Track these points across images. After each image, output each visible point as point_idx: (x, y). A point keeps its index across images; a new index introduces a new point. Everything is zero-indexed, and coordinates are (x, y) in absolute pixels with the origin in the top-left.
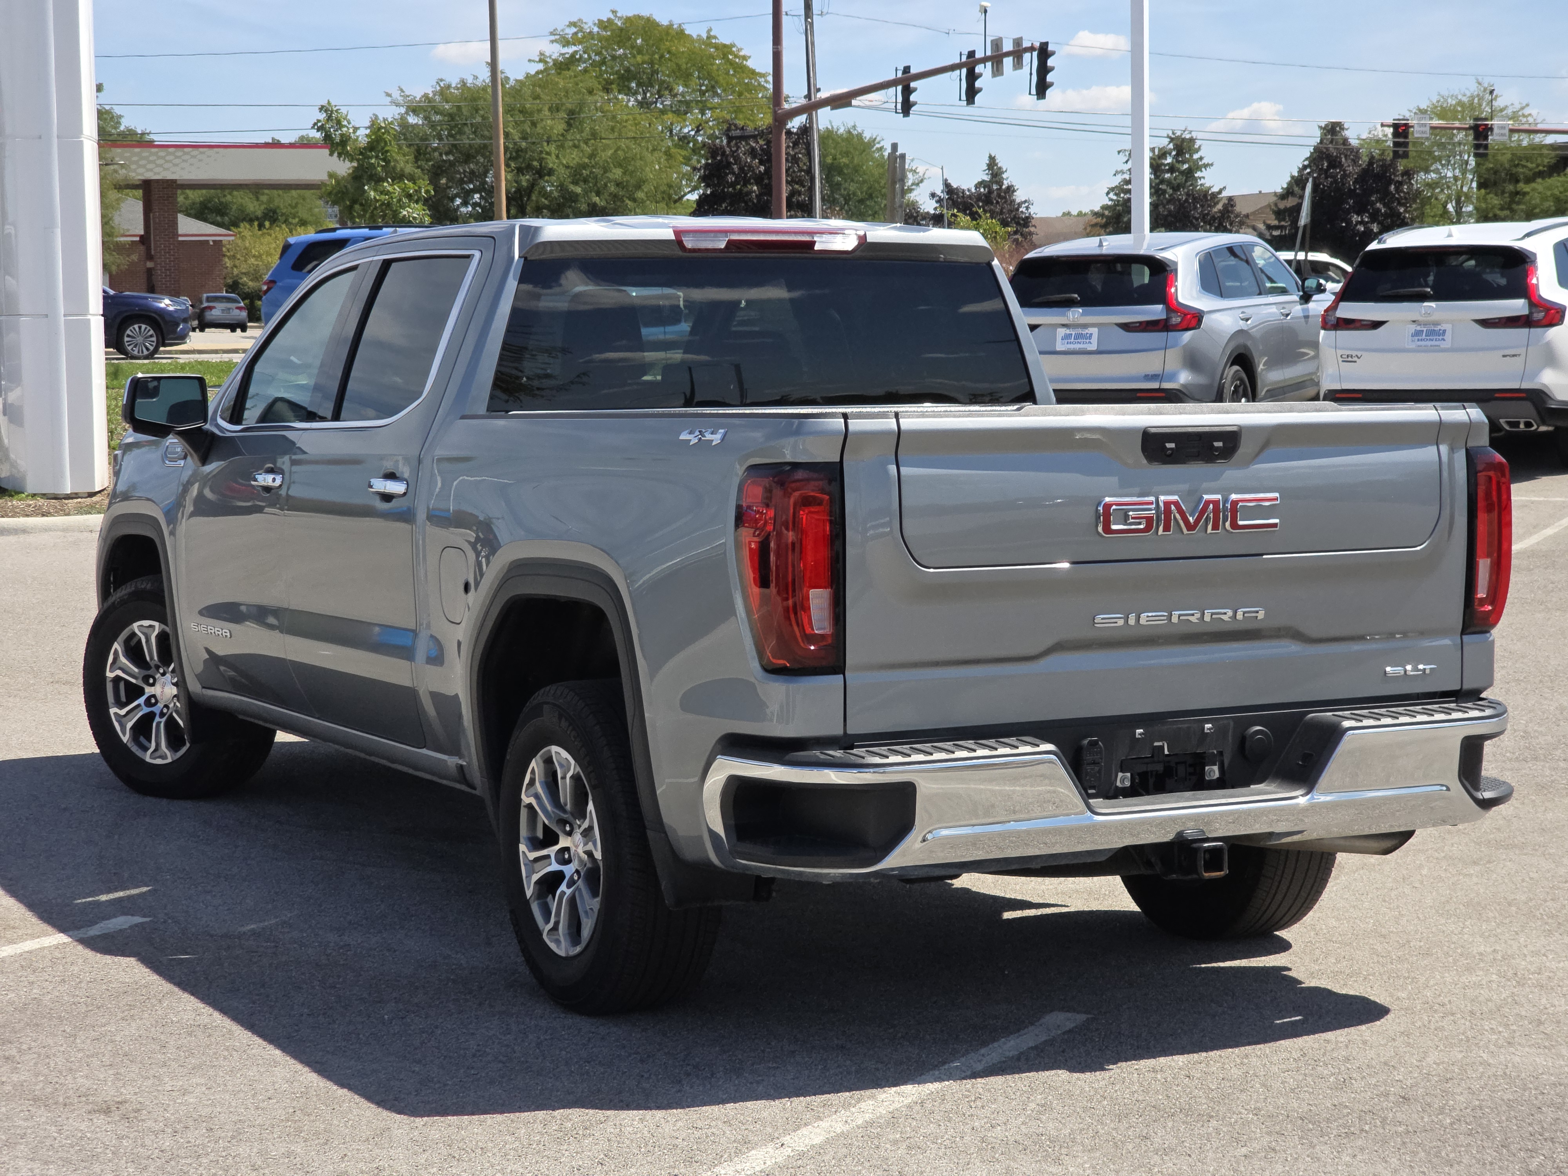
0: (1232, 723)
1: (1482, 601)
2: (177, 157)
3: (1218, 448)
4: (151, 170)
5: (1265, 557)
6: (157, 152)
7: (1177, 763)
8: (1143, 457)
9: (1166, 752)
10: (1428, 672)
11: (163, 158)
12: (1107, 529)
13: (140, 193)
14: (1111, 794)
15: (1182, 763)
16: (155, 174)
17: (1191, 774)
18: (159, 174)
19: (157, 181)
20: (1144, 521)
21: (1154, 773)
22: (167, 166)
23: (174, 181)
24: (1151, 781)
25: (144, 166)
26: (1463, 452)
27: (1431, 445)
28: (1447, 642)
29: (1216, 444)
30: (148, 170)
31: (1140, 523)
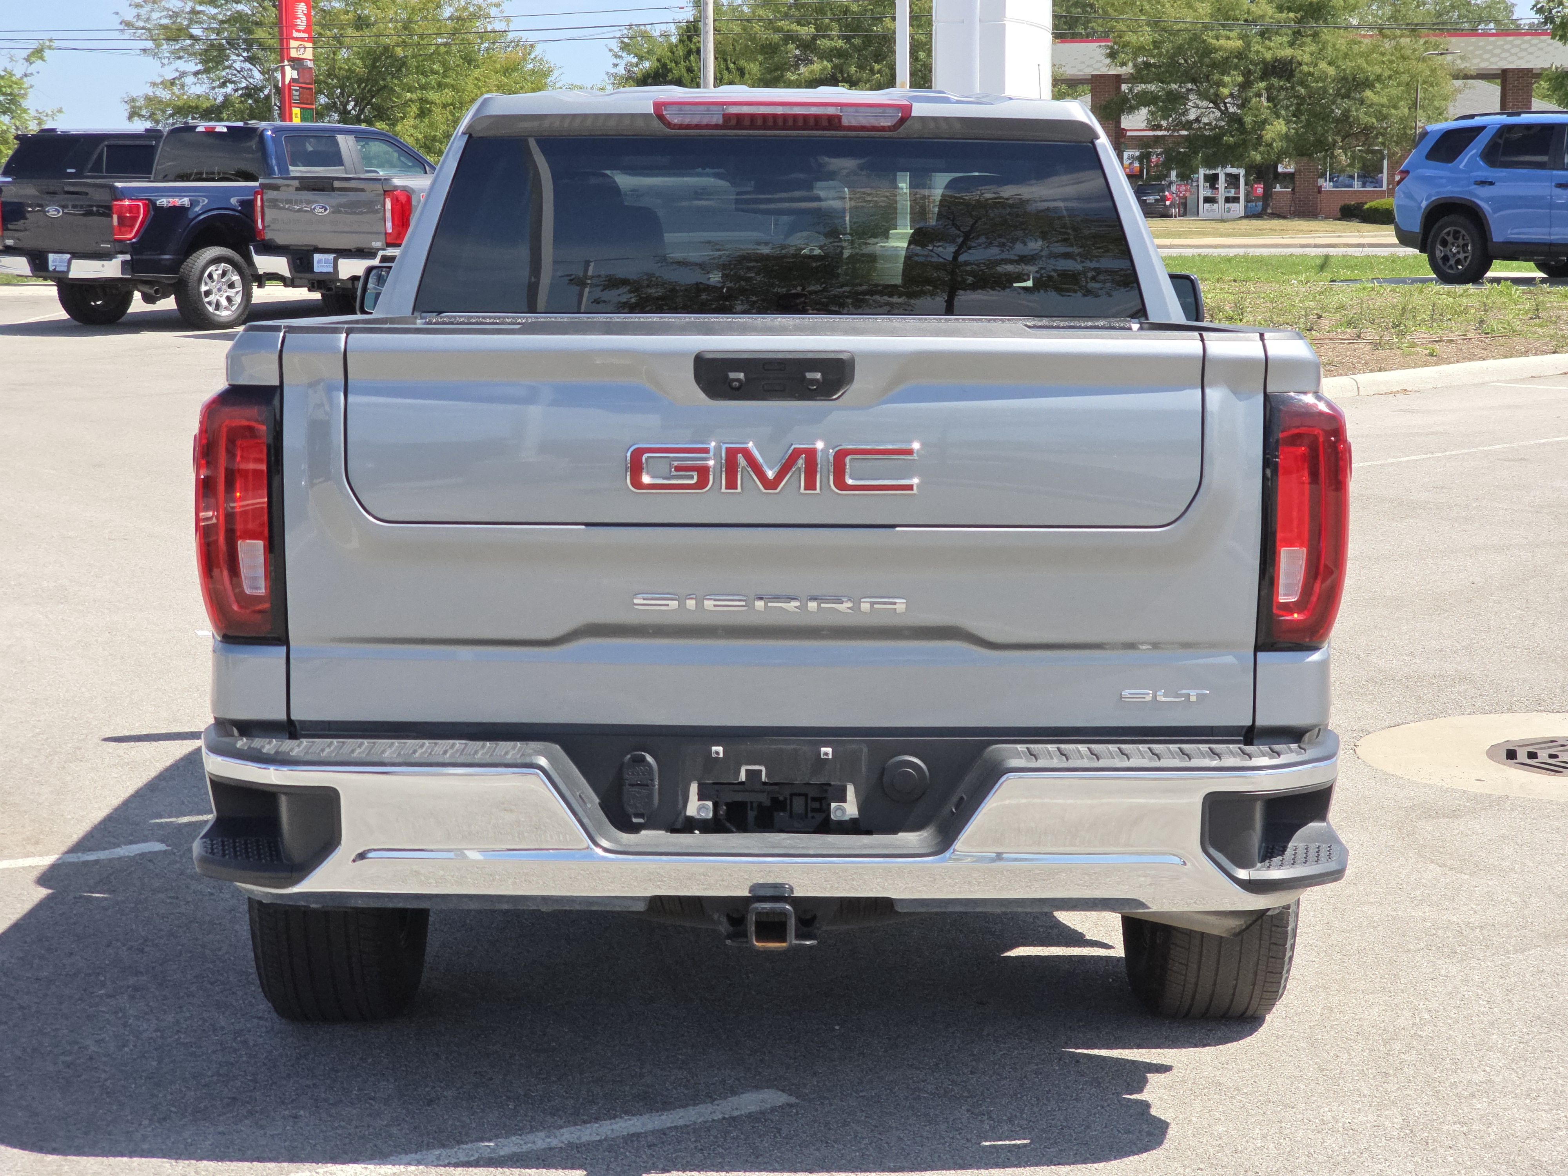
0: (865, 750)
1: (1288, 608)
2: (1532, 45)
3: (814, 381)
4: (1505, 59)
5: (898, 529)
6: (1512, 41)
7: (792, 795)
8: (699, 390)
9: (764, 778)
10: (1193, 699)
11: (1518, 46)
12: (637, 483)
13: (1499, 81)
14: (678, 825)
15: (800, 795)
16: (1510, 63)
17: (814, 810)
18: (1512, 62)
19: (1513, 70)
20: (695, 474)
21: (755, 805)
22: (1521, 54)
23: (1529, 71)
24: (751, 815)
25: (1498, 55)
26: (1261, 398)
27: (1191, 387)
28: (1229, 659)
29: (809, 375)
30: (1502, 59)
31: (692, 477)
